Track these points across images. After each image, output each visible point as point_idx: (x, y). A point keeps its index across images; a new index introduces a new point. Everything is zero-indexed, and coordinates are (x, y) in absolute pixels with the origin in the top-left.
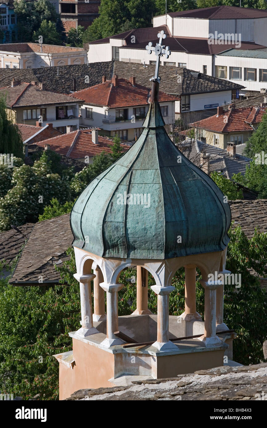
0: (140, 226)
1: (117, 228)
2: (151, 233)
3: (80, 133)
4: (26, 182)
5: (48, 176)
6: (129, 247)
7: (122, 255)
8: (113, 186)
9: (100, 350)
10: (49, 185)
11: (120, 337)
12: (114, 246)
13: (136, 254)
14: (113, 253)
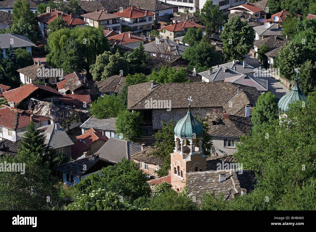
0: (188, 133)
1: (183, 133)
2: (190, 134)
3: (124, 34)
4: (114, 60)
5: (120, 58)
6: (186, 136)
7: (184, 138)
8: (182, 125)
9: (180, 154)
10: (121, 61)
11: (184, 152)
12: (183, 136)
13: (187, 138)
14: (183, 137)
